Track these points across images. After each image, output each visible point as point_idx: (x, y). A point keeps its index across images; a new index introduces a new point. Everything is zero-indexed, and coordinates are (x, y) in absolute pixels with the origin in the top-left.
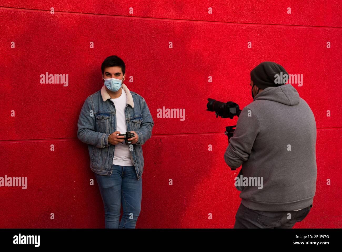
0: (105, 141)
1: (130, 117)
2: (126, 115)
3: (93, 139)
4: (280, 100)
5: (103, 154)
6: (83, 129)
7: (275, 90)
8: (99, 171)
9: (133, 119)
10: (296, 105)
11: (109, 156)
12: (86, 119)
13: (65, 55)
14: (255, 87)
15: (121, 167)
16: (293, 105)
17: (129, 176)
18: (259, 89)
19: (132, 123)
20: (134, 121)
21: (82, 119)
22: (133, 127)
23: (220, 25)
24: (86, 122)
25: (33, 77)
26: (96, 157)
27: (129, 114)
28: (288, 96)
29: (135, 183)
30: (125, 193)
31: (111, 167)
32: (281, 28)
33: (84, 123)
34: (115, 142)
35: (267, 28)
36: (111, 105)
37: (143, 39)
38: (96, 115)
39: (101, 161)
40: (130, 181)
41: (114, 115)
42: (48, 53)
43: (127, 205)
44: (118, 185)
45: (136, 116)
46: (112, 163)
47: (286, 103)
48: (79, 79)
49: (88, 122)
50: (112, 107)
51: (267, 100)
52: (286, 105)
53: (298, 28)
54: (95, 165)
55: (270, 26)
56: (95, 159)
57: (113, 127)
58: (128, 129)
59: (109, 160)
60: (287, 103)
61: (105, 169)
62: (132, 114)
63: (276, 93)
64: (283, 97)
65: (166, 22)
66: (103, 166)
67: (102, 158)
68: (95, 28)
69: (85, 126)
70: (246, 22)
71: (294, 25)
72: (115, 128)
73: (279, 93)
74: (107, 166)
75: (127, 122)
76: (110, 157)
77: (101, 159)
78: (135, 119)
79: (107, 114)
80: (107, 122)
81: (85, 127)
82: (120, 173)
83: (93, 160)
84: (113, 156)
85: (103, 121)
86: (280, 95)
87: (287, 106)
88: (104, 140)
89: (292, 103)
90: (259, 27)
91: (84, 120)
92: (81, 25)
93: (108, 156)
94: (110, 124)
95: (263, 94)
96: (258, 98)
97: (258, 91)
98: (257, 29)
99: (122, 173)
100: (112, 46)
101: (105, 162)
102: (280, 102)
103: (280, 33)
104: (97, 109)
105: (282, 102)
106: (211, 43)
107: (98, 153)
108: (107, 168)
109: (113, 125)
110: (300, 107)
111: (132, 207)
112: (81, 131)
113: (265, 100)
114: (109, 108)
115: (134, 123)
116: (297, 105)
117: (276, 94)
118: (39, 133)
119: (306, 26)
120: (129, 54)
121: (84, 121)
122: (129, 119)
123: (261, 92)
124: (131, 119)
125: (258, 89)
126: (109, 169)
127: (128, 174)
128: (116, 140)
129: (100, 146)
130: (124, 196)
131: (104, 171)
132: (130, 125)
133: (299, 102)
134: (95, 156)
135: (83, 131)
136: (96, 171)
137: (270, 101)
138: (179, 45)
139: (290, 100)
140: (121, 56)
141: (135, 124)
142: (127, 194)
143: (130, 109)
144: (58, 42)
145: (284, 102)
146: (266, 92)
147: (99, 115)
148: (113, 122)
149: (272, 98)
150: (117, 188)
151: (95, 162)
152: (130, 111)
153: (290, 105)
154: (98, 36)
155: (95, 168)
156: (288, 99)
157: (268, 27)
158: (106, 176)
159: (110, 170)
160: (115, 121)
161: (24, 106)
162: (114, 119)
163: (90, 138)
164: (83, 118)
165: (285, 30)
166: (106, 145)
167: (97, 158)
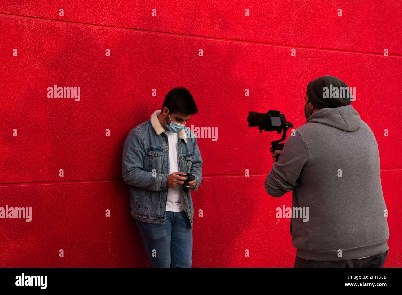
0: (163, 183)
1: (183, 153)
2: (179, 151)
3: (146, 180)
4: (336, 125)
5: (153, 198)
6: (132, 169)
7: (331, 112)
8: (147, 219)
9: (186, 157)
10: (355, 131)
11: (161, 200)
12: (135, 156)
13: (105, 78)
14: (310, 104)
15: (172, 213)
16: (351, 132)
17: (179, 223)
18: (314, 108)
19: (185, 161)
20: (188, 159)
21: (130, 155)
22: (186, 166)
23: (265, 46)
24: (136, 159)
25: (70, 104)
26: (143, 202)
27: (182, 151)
28: (346, 120)
29: (185, 232)
30: (174, 244)
31: (164, 214)
32: (326, 53)
33: (133, 160)
34: (174, 184)
35: (312, 52)
36: (164, 140)
37: (187, 61)
38: (146, 151)
39: (150, 207)
40: (180, 230)
41: (167, 152)
42: (87, 74)
43: (177, 259)
44: (169, 235)
45: (189, 152)
46: (165, 209)
47: (343, 129)
48: (119, 108)
49: (138, 158)
50: (165, 142)
51: (320, 124)
52: (343, 131)
53: (342, 52)
54: (142, 211)
55: (315, 50)
56: (142, 205)
57: (166, 166)
58: (181, 168)
59: (161, 205)
60: (345, 128)
61: (156, 216)
62: (185, 150)
63: (333, 116)
64: (340, 121)
65: (211, 41)
66: (153, 213)
67: (152, 202)
68: (137, 46)
69: (135, 164)
70: (292, 43)
71: (338, 50)
72: (169, 167)
73: (336, 116)
74: (158, 212)
75: (179, 160)
76: (162, 202)
77: (150, 204)
78: (189, 156)
79: (160, 150)
80: (160, 160)
81: (135, 166)
82: (171, 221)
83: (139, 206)
84: (166, 201)
85: (155, 157)
86: (337, 119)
87: (344, 133)
88: (162, 181)
89: (350, 129)
90: (304, 50)
91: (133, 156)
92: (123, 42)
93: (159, 200)
94: (162, 162)
95: (318, 116)
96: (311, 120)
97: (313, 110)
98: (302, 53)
99: (173, 221)
100: (155, 68)
101: (157, 208)
102: (337, 127)
103: (325, 58)
104: (148, 144)
105: (339, 127)
106: (256, 68)
107: (146, 197)
108: (159, 214)
109: (165, 163)
110: (361, 133)
111: (183, 260)
112: (131, 171)
113: (318, 124)
114: (162, 143)
115: (187, 161)
116: (357, 131)
117: (333, 118)
118: (74, 173)
119: (350, 51)
120: (172, 78)
121: (133, 158)
122: (182, 156)
123: (315, 113)
124: (184, 157)
125: (312, 107)
126: (161, 217)
127: (179, 221)
128: (175, 182)
129: (155, 189)
130: (174, 248)
131: (154, 218)
132: (183, 163)
133: (359, 128)
134: (142, 200)
135: (133, 171)
136: (143, 219)
137: (324, 126)
138: (224, 68)
139: (349, 125)
140: (164, 80)
141: (189, 162)
142: (177, 246)
143: (182, 144)
144: (98, 62)
145: (341, 127)
146: (320, 113)
147: (151, 151)
148: (165, 159)
149: (327, 121)
150: (168, 239)
151: (142, 207)
152: (183, 146)
153: (348, 131)
154: (140, 56)
155: (141, 215)
156: (346, 124)
157: (313, 50)
158: (157, 224)
159: (163, 218)
160: (167, 159)
161: (59, 139)
162: (167, 156)
163: (142, 178)
164: (132, 154)
165: (330, 55)
166: (162, 188)
167: (145, 203)
